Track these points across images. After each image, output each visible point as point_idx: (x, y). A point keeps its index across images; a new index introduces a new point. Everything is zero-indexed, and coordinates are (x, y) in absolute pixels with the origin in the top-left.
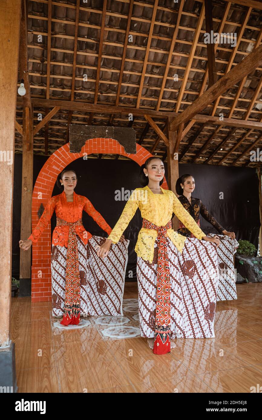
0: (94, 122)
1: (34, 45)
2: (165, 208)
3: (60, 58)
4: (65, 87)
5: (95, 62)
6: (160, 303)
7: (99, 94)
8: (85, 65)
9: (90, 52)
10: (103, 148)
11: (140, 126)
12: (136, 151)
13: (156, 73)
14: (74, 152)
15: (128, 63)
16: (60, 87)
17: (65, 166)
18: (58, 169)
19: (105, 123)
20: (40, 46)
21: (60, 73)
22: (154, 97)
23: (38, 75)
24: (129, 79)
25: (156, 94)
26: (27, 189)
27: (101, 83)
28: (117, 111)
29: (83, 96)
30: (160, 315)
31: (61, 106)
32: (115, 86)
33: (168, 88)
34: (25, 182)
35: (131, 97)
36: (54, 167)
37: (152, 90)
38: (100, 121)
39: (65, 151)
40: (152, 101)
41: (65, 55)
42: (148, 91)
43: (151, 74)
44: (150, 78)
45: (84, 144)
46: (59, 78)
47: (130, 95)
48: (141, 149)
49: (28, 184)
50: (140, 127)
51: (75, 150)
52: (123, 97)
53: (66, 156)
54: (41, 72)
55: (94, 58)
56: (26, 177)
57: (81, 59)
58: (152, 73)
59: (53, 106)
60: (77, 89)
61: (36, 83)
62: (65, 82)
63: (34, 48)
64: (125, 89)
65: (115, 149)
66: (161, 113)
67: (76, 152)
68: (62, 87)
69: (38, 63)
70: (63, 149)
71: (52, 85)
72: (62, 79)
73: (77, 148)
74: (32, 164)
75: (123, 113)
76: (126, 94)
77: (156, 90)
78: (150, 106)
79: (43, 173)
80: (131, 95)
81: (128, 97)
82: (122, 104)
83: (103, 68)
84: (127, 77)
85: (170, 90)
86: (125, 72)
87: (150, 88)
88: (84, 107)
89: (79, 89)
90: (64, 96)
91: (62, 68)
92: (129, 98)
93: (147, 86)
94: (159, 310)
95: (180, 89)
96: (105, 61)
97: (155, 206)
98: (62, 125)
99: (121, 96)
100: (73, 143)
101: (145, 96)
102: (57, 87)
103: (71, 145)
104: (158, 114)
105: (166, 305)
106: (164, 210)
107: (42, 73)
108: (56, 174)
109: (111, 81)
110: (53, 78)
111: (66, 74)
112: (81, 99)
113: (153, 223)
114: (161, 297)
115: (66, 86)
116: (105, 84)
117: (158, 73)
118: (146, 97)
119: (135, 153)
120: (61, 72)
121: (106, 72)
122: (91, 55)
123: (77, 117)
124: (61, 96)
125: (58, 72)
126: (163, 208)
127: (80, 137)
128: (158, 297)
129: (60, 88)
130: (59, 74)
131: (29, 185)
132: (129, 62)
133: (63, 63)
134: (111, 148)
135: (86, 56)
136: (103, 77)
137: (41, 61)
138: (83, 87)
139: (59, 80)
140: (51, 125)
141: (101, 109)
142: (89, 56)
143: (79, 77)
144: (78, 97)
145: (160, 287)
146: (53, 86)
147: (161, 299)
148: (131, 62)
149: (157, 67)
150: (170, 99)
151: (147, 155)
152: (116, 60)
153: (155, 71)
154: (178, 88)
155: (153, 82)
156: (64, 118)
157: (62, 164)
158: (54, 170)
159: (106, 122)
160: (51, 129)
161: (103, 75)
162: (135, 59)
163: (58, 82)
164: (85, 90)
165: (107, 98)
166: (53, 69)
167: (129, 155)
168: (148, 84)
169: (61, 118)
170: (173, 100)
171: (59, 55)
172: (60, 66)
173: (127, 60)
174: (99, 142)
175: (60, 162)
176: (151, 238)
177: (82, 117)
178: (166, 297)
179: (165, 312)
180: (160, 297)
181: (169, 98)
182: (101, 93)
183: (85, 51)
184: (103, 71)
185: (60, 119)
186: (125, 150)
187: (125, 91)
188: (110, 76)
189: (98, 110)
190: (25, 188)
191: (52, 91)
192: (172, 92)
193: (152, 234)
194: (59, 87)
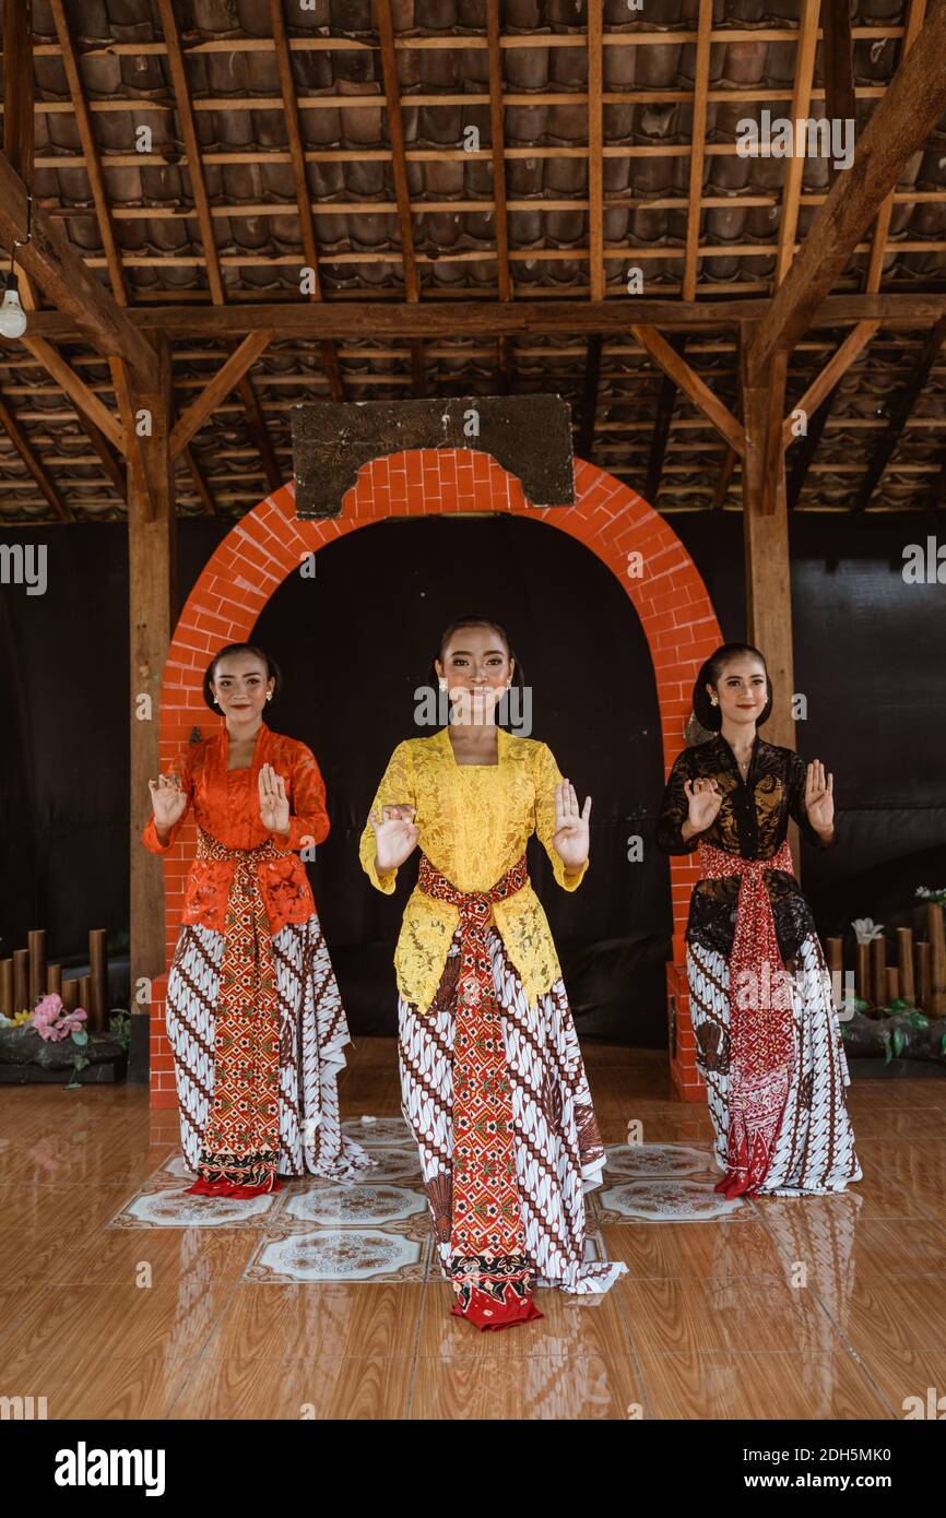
0: (440, 372)
1: (129, 99)
2: (491, 819)
3: (237, 133)
4: (282, 248)
5: (382, 130)
6: (468, 1175)
7: (422, 259)
8: (343, 148)
9: (354, 92)
10: (432, 488)
11: (643, 369)
12: (572, 495)
13: (655, 136)
14: (312, 517)
15: (523, 112)
16: (261, 250)
17: (283, 578)
18: (256, 590)
19: (487, 374)
20: (149, 100)
21: (252, 191)
22: (670, 242)
23: (167, 213)
24: (542, 180)
25: (671, 227)
26: (150, 670)
27: (426, 214)
28: (507, 321)
29: (364, 273)
30: (470, 1218)
31: (271, 326)
32: (488, 219)
33: (725, 196)
34: (142, 646)
35: (566, 254)
36: (241, 583)
37: (652, 215)
38: (466, 364)
39: (280, 514)
40: (665, 259)
41: (258, 118)
42: (638, 216)
43: (636, 143)
44: (635, 161)
45: (352, 480)
46: (252, 217)
47: (555, 248)
48: (597, 483)
49: (152, 651)
50: (641, 375)
51: (315, 510)
52: (530, 258)
53: (287, 535)
54: (177, 202)
55: (377, 115)
56: (144, 626)
57: (322, 126)
58: (638, 137)
59: (242, 331)
60: (328, 248)
61: (169, 246)
62: (279, 229)
63: (131, 112)
64: (535, 225)
65: (482, 490)
66: (706, 311)
67: (319, 517)
68: (268, 248)
69: (160, 168)
70: (273, 506)
71: (231, 246)
72: (265, 221)
73: (320, 502)
74: (167, 572)
75: (532, 327)
76: (540, 243)
77: (670, 211)
78: (661, 283)
79: (199, 609)
80: (561, 247)
81: (550, 255)
82: (530, 291)
83: (419, 149)
84: (532, 172)
85: (733, 201)
86: (515, 154)
87: (643, 206)
88: (365, 320)
89: (335, 248)
90: (287, 285)
91: (254, 172)
92: (559, 262)
93: (626, 197)
94: (468, 1202)
95: (780, 193)
96: (426, 116)
97: (453, 813)
98: (314, 394)
99: (516, 256)
100: (307, 479)
101: (626, 242)
102: (250, 252)
103: (299, 489)
104: (690, 316)
105: (489, 1183)
106: (487, 829)
107: (182, 204)
108: (248, 609)
109: (466, 198)
110: (230, 218)
111: (277, 194)
112: (358, 287)
113: (447, 875)
114: (472, 1153)
115: (283, 242)
116: (443, 213)
117: (667, 136)
118: (631, 246)
119: (570, 500)
120: (255, 188)
121: (438, 163)
122: (362, 104)
123: (367, 361)
124: (276, 284)
125: (241, 190)
126: (487, 820)
127: (337, 455)
128: (461, 1153)
129: (260, 255)
130: (250, 200)
131: (157, 654)
132: (525, 107)
133: (256, 151)
134: (466, 488)
135: (340, 109)
136: (431, 186)
137: (165, 158)
138: (352, 237)
139: (253, 221)
140: (274, 399)
141: (437, 324)
142: (352, 108)
143: (330, 202)
144: (344, 283)
145: (465, 1118)
146: (232, 250)
147: (471, 1159)
148: (537, 107)
149: (658, 110)
150: (745, 243)
151: (627, 507)
152: (469, 106)
153: (651, 126)
154: (772, 189)
155: (649, 178)
156: (316, 368)
157: (273, 569)
158: (239, 594)
159: (487, 369)
160: (278, 414)
161: (429, 180)
162: (551, 91)
163: (252, 230)
164: (362, 252)
165: (466, 273)
166: (224, 182)
167: (544, 513)
168: (629, 190)
169: (304, 368)
170: (757, 244)
171: (232, 121)
172: (245, 166)
173: (513, 100)
174: (413, 466)
175: (261, 560)
176: (439, 929)
177: (385, 359)
178: (489, 1154)
179: (489, 1208)
180: (468, 1155)
181: (740, 239)
182: (429, 257)
183: (333, 90)
184: (422, 164)
185: (299, 373)
186: (526, 491)
187: (536, 234)
188: (458, 180)
189: (425, 328)
190: (144, 670)
191: (237, 271)
192: (750, 210)
193: (444, 915)
194: (255, 252)
